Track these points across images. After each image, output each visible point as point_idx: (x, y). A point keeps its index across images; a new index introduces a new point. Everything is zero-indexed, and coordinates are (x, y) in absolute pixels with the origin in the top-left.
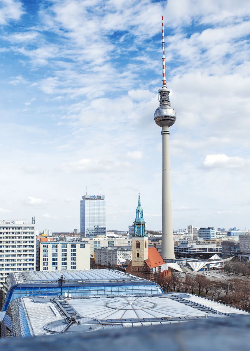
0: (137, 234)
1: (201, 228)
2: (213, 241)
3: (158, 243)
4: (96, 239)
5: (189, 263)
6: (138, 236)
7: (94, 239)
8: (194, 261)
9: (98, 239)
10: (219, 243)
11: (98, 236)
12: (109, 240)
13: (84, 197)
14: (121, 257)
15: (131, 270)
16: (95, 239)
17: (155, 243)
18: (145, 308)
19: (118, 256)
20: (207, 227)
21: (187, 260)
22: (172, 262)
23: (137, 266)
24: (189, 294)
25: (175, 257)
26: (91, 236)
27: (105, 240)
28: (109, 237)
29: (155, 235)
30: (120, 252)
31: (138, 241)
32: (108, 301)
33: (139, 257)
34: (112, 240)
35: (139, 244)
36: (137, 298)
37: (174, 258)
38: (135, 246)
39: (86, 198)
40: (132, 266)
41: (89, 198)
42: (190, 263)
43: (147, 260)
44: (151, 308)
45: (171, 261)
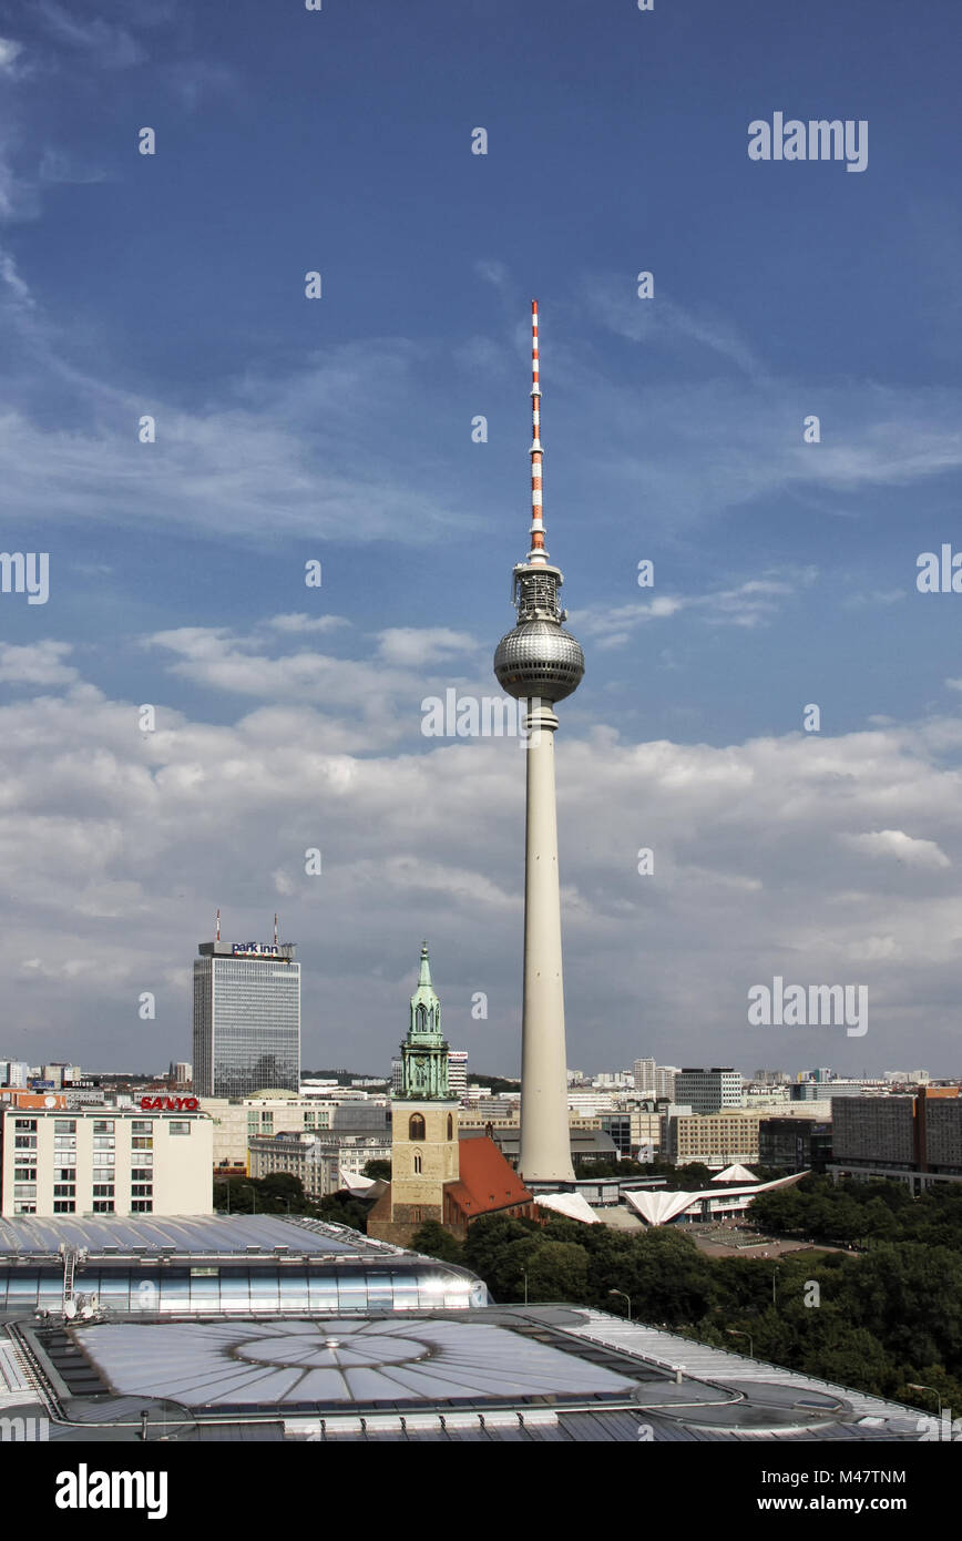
0: (415, 1088)
1: (684, 1071)
2: (729, 1118)
3: (508, 1120)
4: (257, 1103)
5: (628, 1193)
6: (417, 1098)
7: (246, 1102)
8: (649, 1189)
9: (264, 1104)
10: (754, 1123)
11: (266, 1092)
12: (308, 1109)
13: (207, 949)
14: (353, 1171)
15: (388, 1218)
16: (250, 1104)
17: (492, 1120)
18: (388, 1364)
19: (344, 1166)
20: (707, 1068)
21: (622, 1186)
22: (561, 1191)
23: (413, 1206)
24: (585, 1311)
25: (573, 1172)
26: (234, 1091)
27: (291, 1108)
28: (309, 1097)
29: (501, 1094)
30: (349, 1153)
31: (418, 1114)
32: (241, 1334)
33: (424, 1170)
34: (322, 1109)
35: (422, 1124)
36: (368, 1322)
37: (570, 1177)
38: (408, 1132)
39: (216, 952)
40: (395, 1205)
41: (230, 952)
42: (631, 1196)
43: (455, 1183)
44: (412, 1361)
45: (557, 1188)
